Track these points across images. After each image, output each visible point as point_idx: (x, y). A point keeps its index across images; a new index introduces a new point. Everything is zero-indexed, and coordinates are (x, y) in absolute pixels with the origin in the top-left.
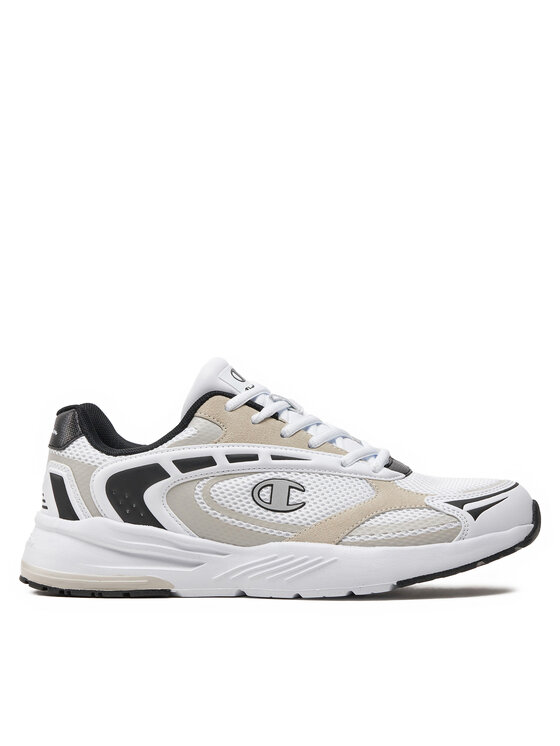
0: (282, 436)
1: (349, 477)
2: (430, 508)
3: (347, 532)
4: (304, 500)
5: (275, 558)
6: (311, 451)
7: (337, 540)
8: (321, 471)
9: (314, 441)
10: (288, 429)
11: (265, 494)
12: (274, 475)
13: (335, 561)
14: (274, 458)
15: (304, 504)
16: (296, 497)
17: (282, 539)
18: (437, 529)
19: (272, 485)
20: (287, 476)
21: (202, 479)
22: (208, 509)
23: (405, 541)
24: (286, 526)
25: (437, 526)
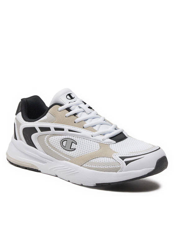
0: (75, 122)
1: (93, 141)
2: (113, 158)
3: (84, 162)
4: (75, 148)
5: (64, 167)
6: (83, 129)
7: (81, 165)
8: (84, 137)
9: (85, 125)
10: (77, 120)
11: (64, 143)
12: (68, 137)
13: (78, 172)
14: (69, 130)
15: (75, 149)
16: (74, 146)
17: (67, 160)
18: (112, 167)
19: (67, 140)
20: (72, 138)
21: (47, 135)
22: (48, 145)
23: (101, 169)
24: (68, 156)
25: (113, 166)
